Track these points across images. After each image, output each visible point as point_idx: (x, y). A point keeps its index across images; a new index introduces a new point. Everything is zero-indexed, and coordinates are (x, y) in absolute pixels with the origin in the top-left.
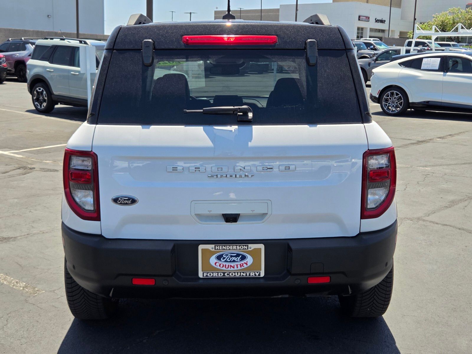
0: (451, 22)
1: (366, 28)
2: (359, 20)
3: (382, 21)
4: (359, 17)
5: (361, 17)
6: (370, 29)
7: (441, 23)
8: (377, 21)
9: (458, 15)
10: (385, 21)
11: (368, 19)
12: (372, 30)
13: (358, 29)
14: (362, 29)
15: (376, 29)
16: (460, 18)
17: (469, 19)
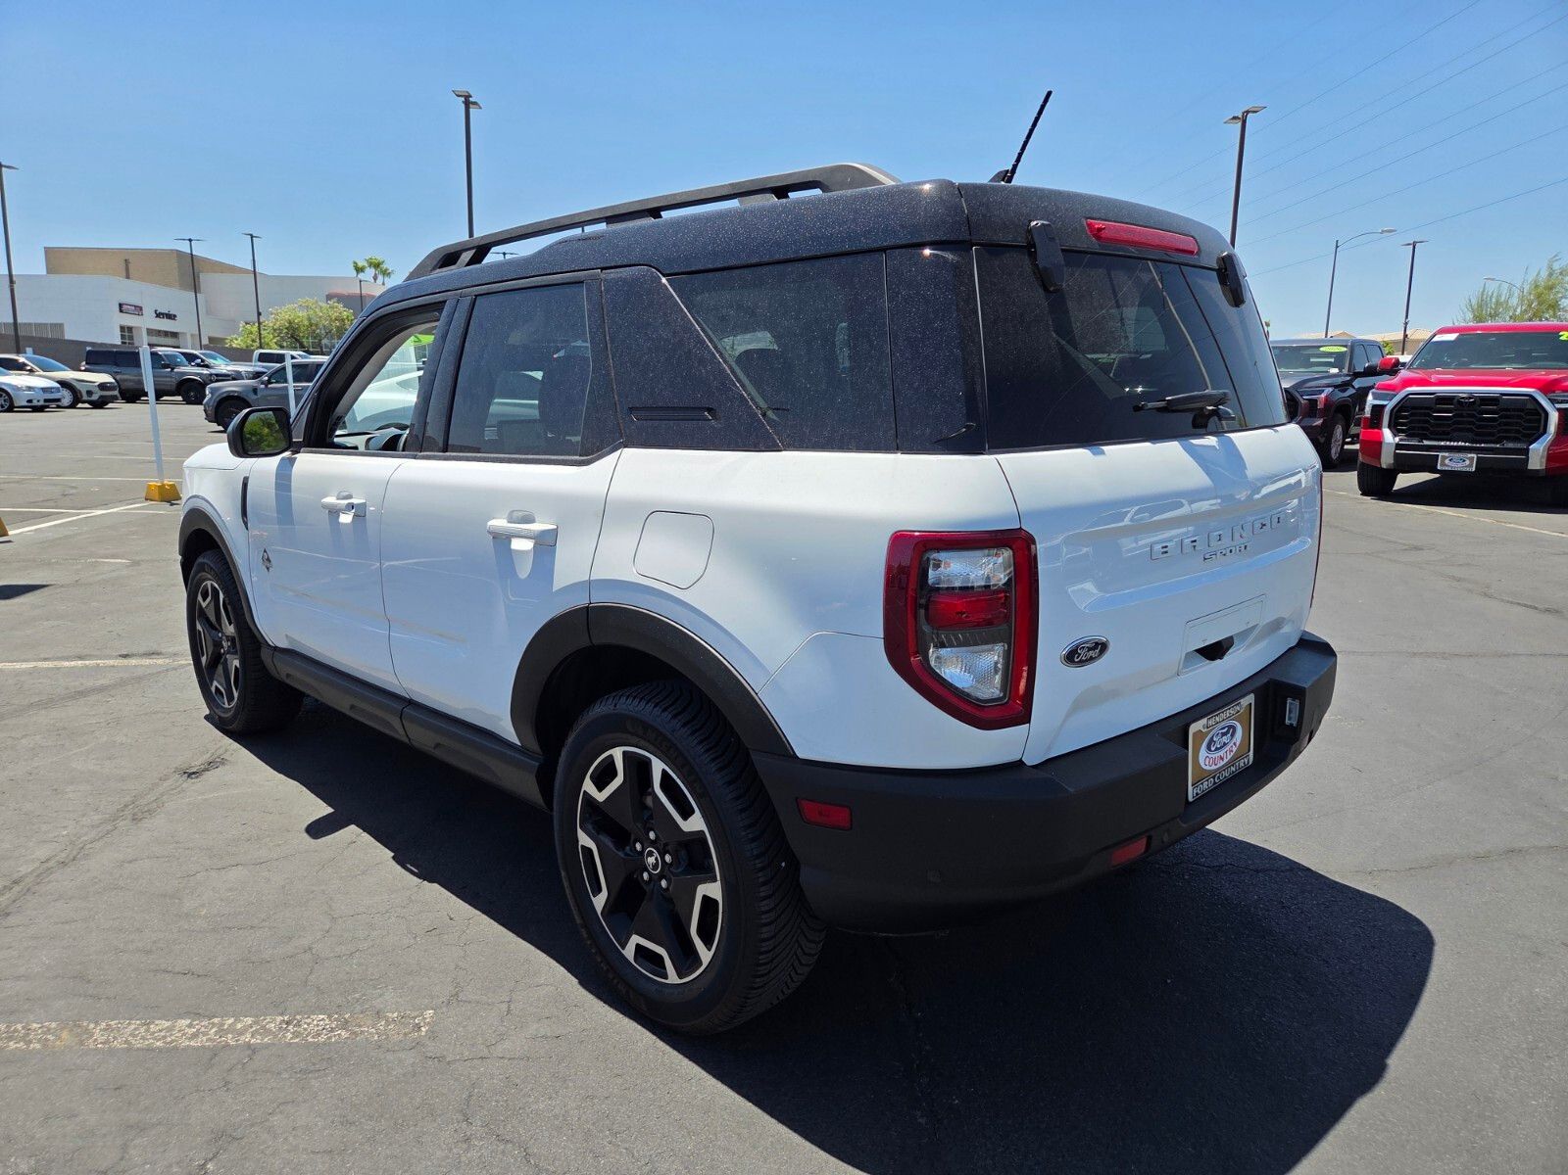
0: (306, 323)
1: (139, 328)
2: (121, 311)
3: (171, 317)
4: (121, 305)
5: (125, 307)
6: (148, 329)
7: (287, 325)
8: (159, 315)
9: (315, 312)
10: (175, 316)
11: (138, 310)
12: (150, 332)
13: (122, 328)
14: (130, 329)
15: (159, 331)
16: (321, 317)
17: (336, 320)
